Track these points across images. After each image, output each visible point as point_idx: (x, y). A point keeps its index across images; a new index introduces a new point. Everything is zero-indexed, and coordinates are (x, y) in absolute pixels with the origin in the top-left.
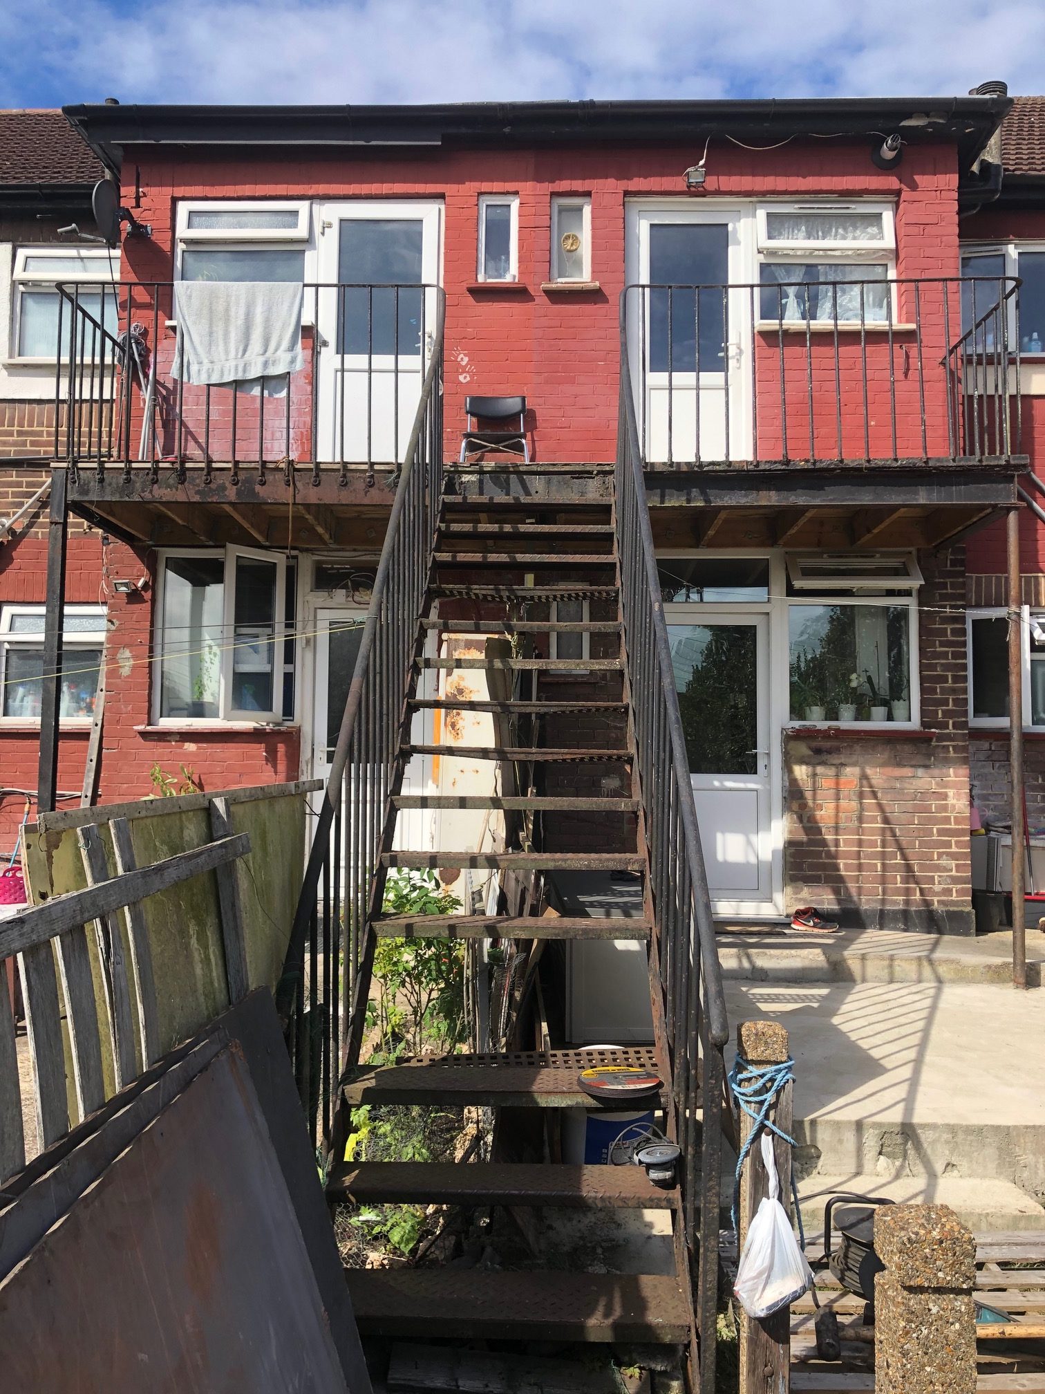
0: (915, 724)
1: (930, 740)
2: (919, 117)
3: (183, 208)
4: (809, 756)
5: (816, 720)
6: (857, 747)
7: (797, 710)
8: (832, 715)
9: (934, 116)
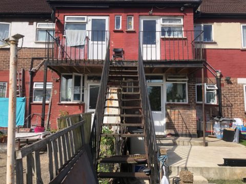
0: (187, 103)
1: (190, 105)
2: (187, 4)
3: (66, 17)
4: (170, 108)
5: (171, 102)
7: (168, 100)
8: (173, 101)
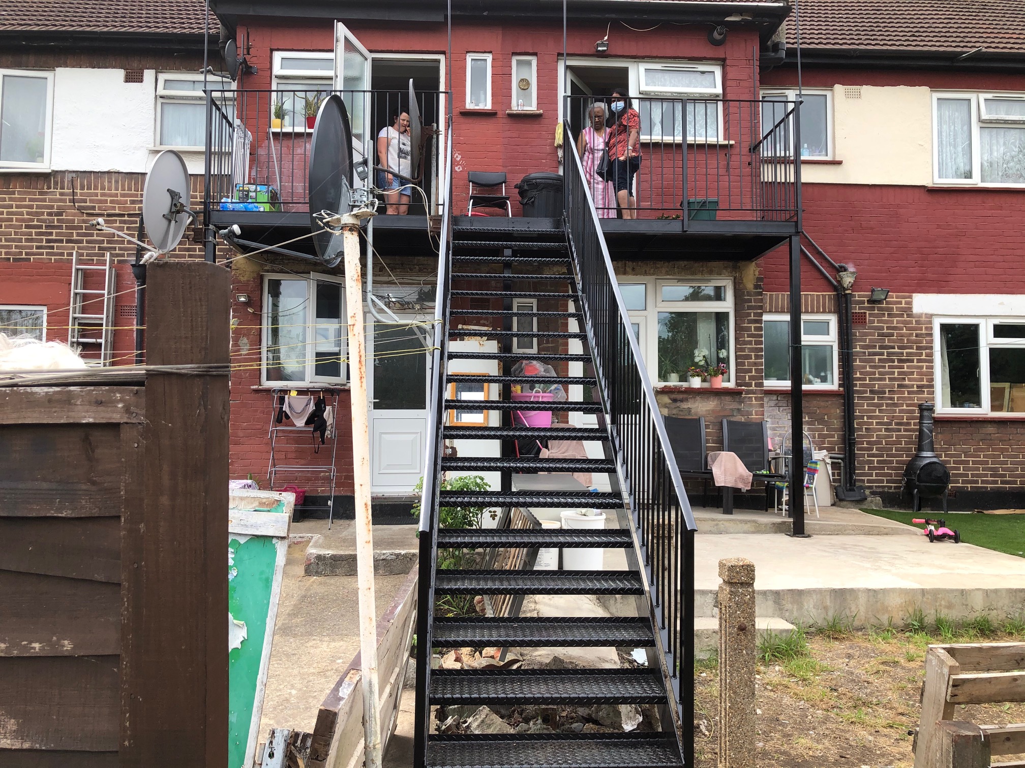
0: (731, 385)
1: (741, 393)
2: (735, 16)
3: (278, 56)
4: (670, 404)
5: (674, 381)
6: (698, 398)
7: (663, 376)
8: (683, 378)
9: (745, 15)
